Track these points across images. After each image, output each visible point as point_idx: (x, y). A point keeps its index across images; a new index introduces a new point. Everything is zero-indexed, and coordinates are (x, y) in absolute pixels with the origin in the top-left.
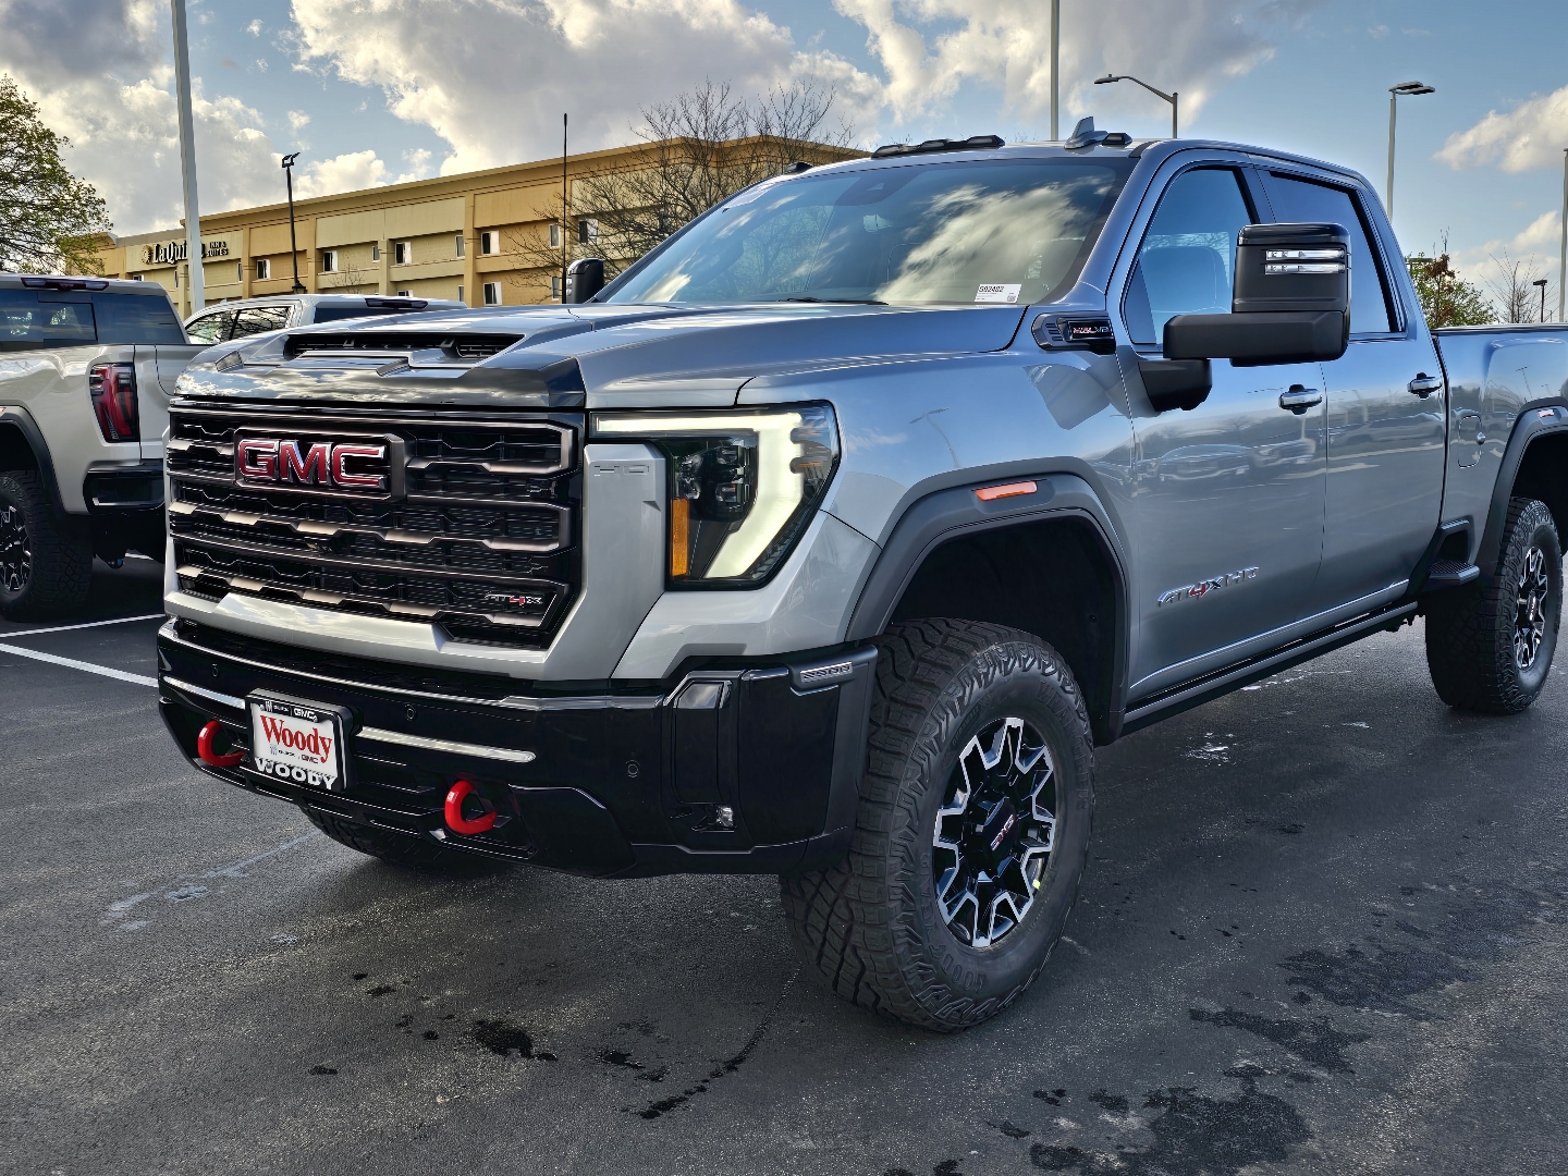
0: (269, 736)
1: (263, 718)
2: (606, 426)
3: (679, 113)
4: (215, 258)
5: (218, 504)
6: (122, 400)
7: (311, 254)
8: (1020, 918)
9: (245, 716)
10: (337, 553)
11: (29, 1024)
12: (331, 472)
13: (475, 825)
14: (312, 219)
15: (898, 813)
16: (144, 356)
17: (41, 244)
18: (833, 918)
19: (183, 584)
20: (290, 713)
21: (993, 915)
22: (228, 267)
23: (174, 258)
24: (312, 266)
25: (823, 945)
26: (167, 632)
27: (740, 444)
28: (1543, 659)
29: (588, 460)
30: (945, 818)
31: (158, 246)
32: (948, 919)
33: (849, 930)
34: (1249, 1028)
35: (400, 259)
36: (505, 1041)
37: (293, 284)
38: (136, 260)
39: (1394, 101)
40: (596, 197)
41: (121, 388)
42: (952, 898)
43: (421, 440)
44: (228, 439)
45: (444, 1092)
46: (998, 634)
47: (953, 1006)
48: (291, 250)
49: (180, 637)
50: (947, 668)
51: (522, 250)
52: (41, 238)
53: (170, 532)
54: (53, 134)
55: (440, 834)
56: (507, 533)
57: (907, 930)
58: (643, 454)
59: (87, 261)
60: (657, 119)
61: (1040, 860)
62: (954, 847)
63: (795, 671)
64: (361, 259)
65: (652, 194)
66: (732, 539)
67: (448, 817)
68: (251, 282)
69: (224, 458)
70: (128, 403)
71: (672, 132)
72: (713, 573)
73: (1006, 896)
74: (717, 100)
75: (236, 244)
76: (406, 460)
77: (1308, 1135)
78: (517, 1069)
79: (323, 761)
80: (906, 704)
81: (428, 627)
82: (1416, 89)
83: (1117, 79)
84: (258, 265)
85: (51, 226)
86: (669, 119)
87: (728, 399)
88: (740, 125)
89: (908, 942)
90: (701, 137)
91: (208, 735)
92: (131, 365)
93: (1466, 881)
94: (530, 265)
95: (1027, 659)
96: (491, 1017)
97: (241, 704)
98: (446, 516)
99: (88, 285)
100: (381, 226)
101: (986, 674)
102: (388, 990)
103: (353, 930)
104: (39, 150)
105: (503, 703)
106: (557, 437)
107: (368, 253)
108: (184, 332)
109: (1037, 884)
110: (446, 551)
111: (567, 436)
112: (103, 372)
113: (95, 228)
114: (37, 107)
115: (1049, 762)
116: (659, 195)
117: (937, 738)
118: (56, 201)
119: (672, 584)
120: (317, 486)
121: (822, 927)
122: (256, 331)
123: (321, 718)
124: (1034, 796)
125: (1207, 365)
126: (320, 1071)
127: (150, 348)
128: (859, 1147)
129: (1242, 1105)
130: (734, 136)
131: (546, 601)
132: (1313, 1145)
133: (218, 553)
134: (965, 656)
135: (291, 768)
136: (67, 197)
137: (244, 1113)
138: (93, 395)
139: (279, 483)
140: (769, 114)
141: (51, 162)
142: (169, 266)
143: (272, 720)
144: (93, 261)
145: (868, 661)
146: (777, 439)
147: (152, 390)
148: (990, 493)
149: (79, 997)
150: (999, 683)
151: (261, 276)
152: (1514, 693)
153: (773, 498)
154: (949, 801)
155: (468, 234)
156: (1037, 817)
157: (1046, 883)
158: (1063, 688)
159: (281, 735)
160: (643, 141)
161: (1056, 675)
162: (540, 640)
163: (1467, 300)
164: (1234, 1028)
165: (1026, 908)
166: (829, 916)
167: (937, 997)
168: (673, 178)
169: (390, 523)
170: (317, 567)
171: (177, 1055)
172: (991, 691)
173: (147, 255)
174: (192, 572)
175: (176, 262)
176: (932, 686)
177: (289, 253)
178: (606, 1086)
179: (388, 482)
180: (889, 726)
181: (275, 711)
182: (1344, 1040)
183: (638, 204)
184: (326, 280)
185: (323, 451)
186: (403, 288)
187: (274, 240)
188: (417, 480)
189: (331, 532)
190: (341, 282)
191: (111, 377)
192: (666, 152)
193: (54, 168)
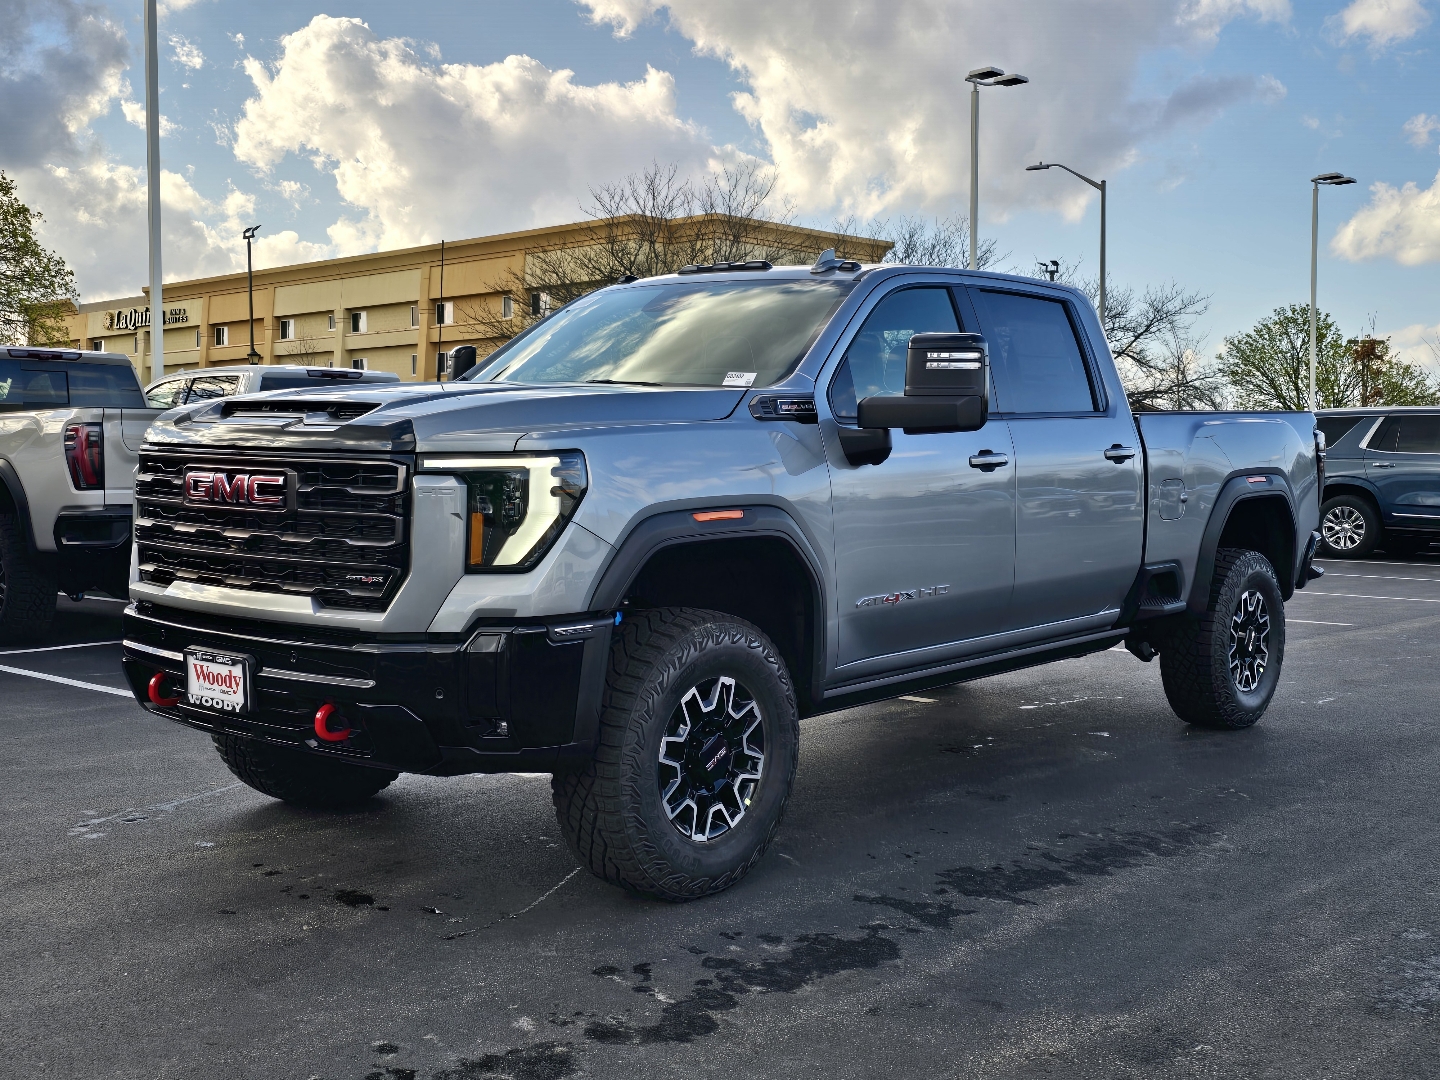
0: (198, 678)
1: (195, 666)
2: (429, 464)
3: (628, 193)
4: (175, 324)
5: (171, 519)
6: (91, 455)
7: (269, 322)
8: (733, 825)
9: (182, 666)
10: (250, 551)
11: (22, 884)
12: (248, 496)
13: (335, 736)
14: (271, 288)
15: (629, 734)
16: (111, 418)
17: (11, 312)
18: (585, 809)
19: (144, 576)
20: (213, 661)
21: (710, 820)
22: (187, 333)
23: (134, 324)
24: (269, 333)
25: (580, 831)
26: (130, 611)
27: (518, 476)
28: (1267, 685)
29: (415, 486)
30: (668, 744)
31: (120, 313)
32: (671, 816)
33: (596, 818)
34: (892, 905)
35: (356, 328)
36: (353, 899)
37: (248, 350)
38: (97, 326)
39: (1316, 190)
40: (545, 272)
41: (90, 444)
42: (674, 801)
43: (307, 472)
44: (180, 473)
45: (308, 924)
46: (714, 616)
47: (674, 879)
48: (248, 318)
49: (139, 614)
50: (671, 637)
51: (472, 322)
52: (12, 307)
53: (135, 539)
54: (27, 210)
55: (313, 743)
56: (362, 534)
57: (635, 817)
58: (451, 482)
59: (53, 329)
60: (606, 198)
61: (752, 784)
62: (676, 765)
63: (550, 628)
64: (319, 327)
65: (599, 270)
66: (511, 538)
67: (318, 727)
68: (208, 349)
69: (176, 487)
70: (96, 458)
71: (620, 211)
72: (497, 562)
73: (721, 806)
74: (665, 180)
75: (195, 311)
76: (297, 486)
77: (898, 956)
78: (361, 915)
79: (235, 692)
80: (639, 660)
81: (308, 599)
82: (1336, 179)
83: (1048, 167)
84: (216, 331)
85: (21, 296)
86: (617, 199)
87: (508, 446)
88: (686, 205)
89: (636, 826)
90: (648, 213)
91: (156, 683)
92: (100, 425)
93: (1114, 831)
94: (480, 336)
95: (736, 635)
96: (349, 888)
97: (179, 657)
98: (322, 524)
99: (64, 356)
100: (338, 296)
101: (701, 643)
102: (277, 873)
103: (255, 841)
104: (13, 224)
105: (355, 648)
106: (395, 471)
107: (324, 322)
108: (145, 397)
109: (748, 802)
110: (320, 548)
111: (402, 471)
112: (76, 430)
113: (61, 295)
114: (13, 185)
115: (757, 712)
116: (607, 271)
117: (661, 684)
118: (28, 272)
119: (470, 569)
120: (239, 504)
121: (578, 817)
122: (210, 397)
123: (234, 663)
124: (745, 737)
125: (887, 433)
126: (225, 912)
127: (117, 411)
128: (587, 956)
129: (864, 942)
130: (680, 214)
131: (385, 580)
132: (898, 962)
133: (168, 553)
134: (685, 629)
135: (212, 699)
136: (37, 269)
137: (171, 931)
138: (67, 449)
139: (212, 502)
140: (715, 195)
141: (24, 235)
142: (129, 332)
143: (202, 667)
144: (59, 330)
145: (605, 626)
146: (542, 474)
147: (117, 446)
148: (702, 517)
149: (55, 871)
150: (712, 650)
151: (219, 343)
152: (1233, 710)
153: (538, 514)
154: (673, 732)
155: (424, 304)
156: (747, 752)
157: (756, 802)
158: (766, 658)
159: (206, 677)
160: (590, 218)
161: (761, 649)
162: (380, 606)
163: (1414, 382)
164: (882, 906)
165: (738, 818)
166: (583, 809)
167: (660, 869)
168: (620, 255)
169: (284, 530)
170: (239, 560)
171: (127, 902)
172: (704, 655)
173: (108, 321)
174: (150, 568)
175: (135, 329)
176: (659, 649)
177: (247, 321)
178: (421, 925)
179: (285, 501)
180: (627, 675)
181: (203, 660)
182: (958, 912)
183: (586, 279)
184: (282, 348)
185: (242, 480)
186: (357, 357)
187: (235, 307)
188: (306, 500)
189: (246, 536)
190: (296, 349)
191: (83, 433)
192: (615, 230)
193: (27, 242)
